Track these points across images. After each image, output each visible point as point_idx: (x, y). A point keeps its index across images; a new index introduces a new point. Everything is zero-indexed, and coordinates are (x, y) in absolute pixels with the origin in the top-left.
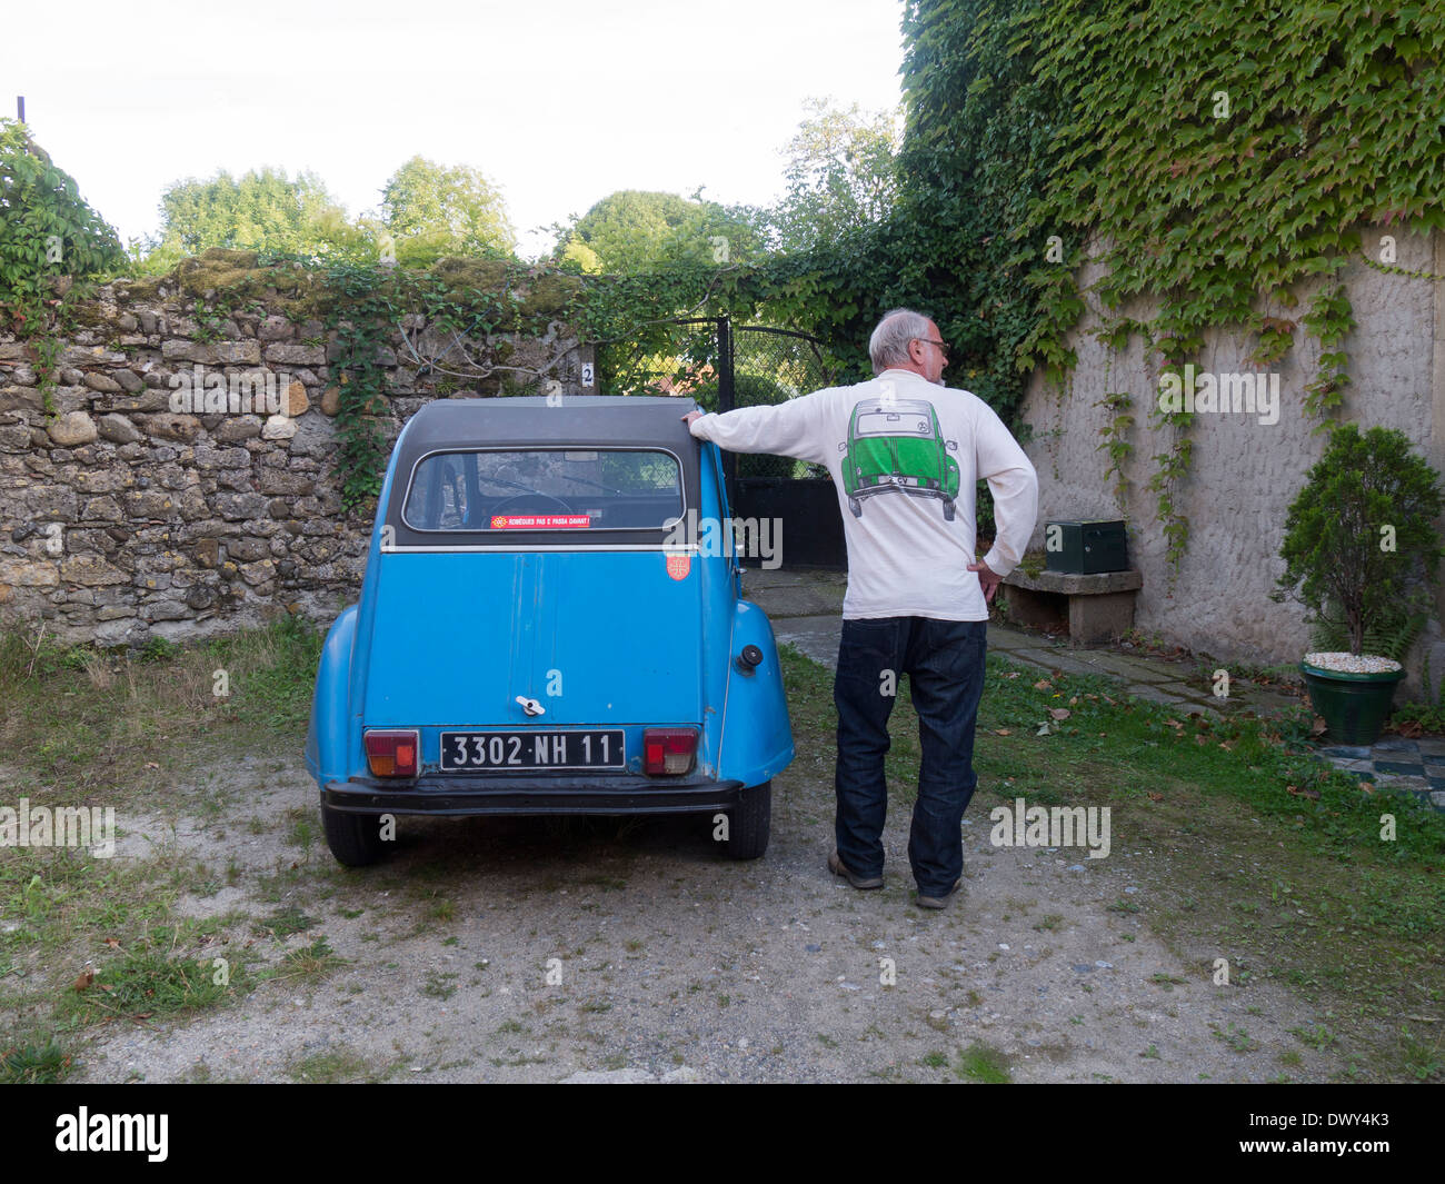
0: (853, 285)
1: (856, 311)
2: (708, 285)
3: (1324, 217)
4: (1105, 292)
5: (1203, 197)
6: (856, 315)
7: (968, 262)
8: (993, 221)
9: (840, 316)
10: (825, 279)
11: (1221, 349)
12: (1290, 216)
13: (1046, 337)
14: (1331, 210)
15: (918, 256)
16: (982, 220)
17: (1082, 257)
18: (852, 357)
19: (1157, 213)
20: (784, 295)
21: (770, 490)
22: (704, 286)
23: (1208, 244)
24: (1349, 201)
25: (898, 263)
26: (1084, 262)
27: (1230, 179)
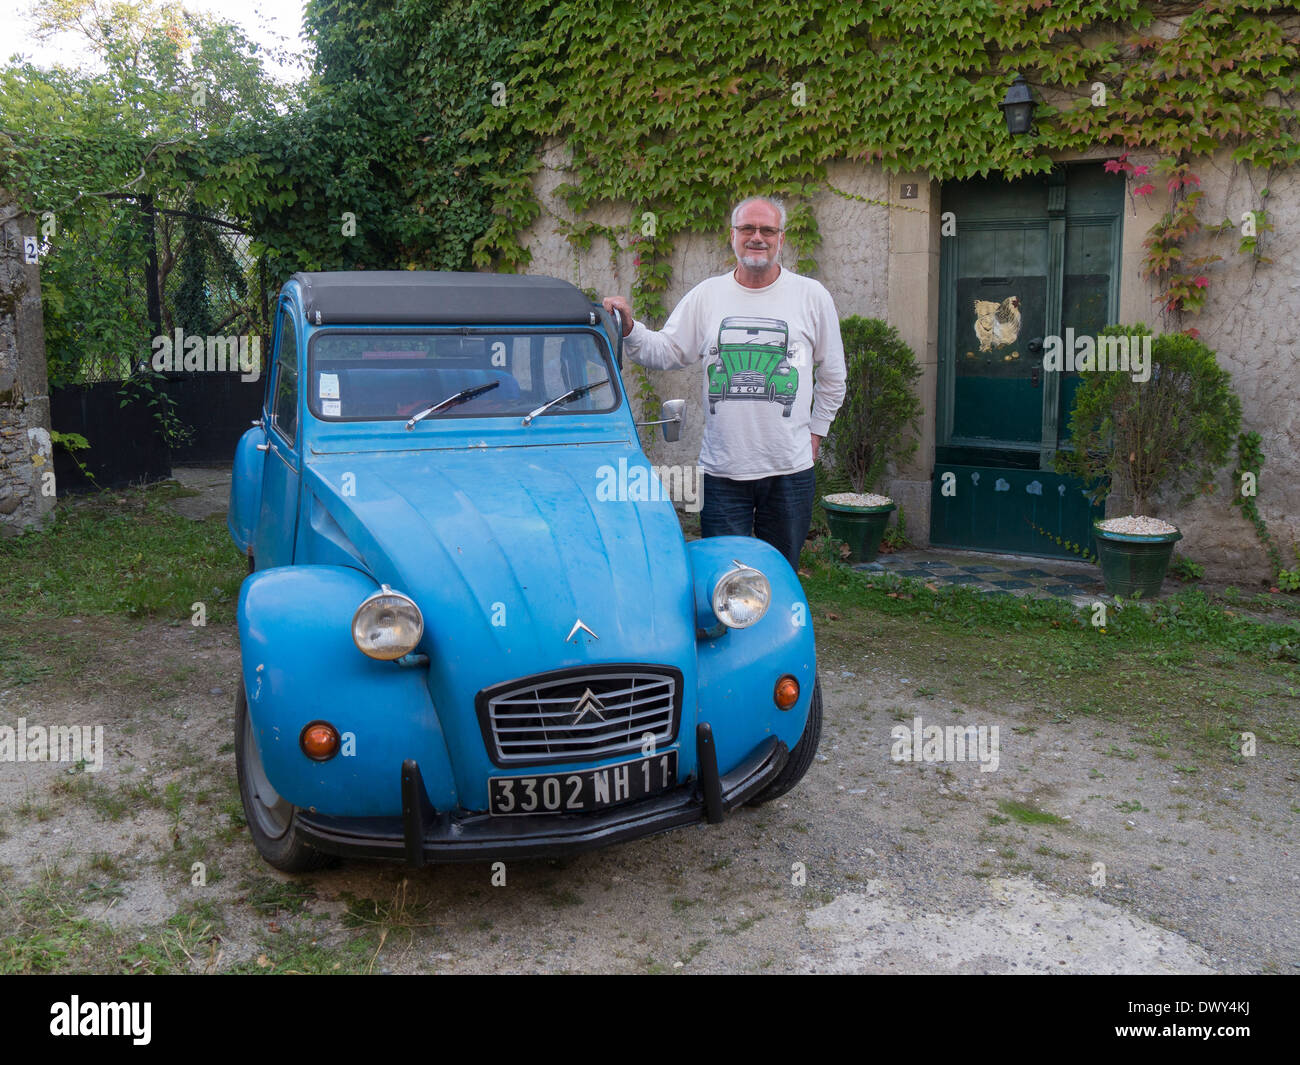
0: (294, 171)
1: (295, 198)
2: (143, 157)
3: (805, 151)
4: (571, 197)
5: (687, 122)
6: (296, 203)
7: (405, 159)
8: (432, 121)
9: (276, 202)
10: (263, 163)
11: (690, 254)
12: (776, 147)
13: (504, 236)
14: (810, 145)
15: (359, 148)
16: (421, 120)
17: (539, 164)
18: (287, 245)
19: (633, 132)
20: (224, 175)
21: (181, 384)
22: (139, 158)
23: (691, 162)
24: (828, 140)
25: (341, 153)
26: (542, 167)
27: (713, 109)
